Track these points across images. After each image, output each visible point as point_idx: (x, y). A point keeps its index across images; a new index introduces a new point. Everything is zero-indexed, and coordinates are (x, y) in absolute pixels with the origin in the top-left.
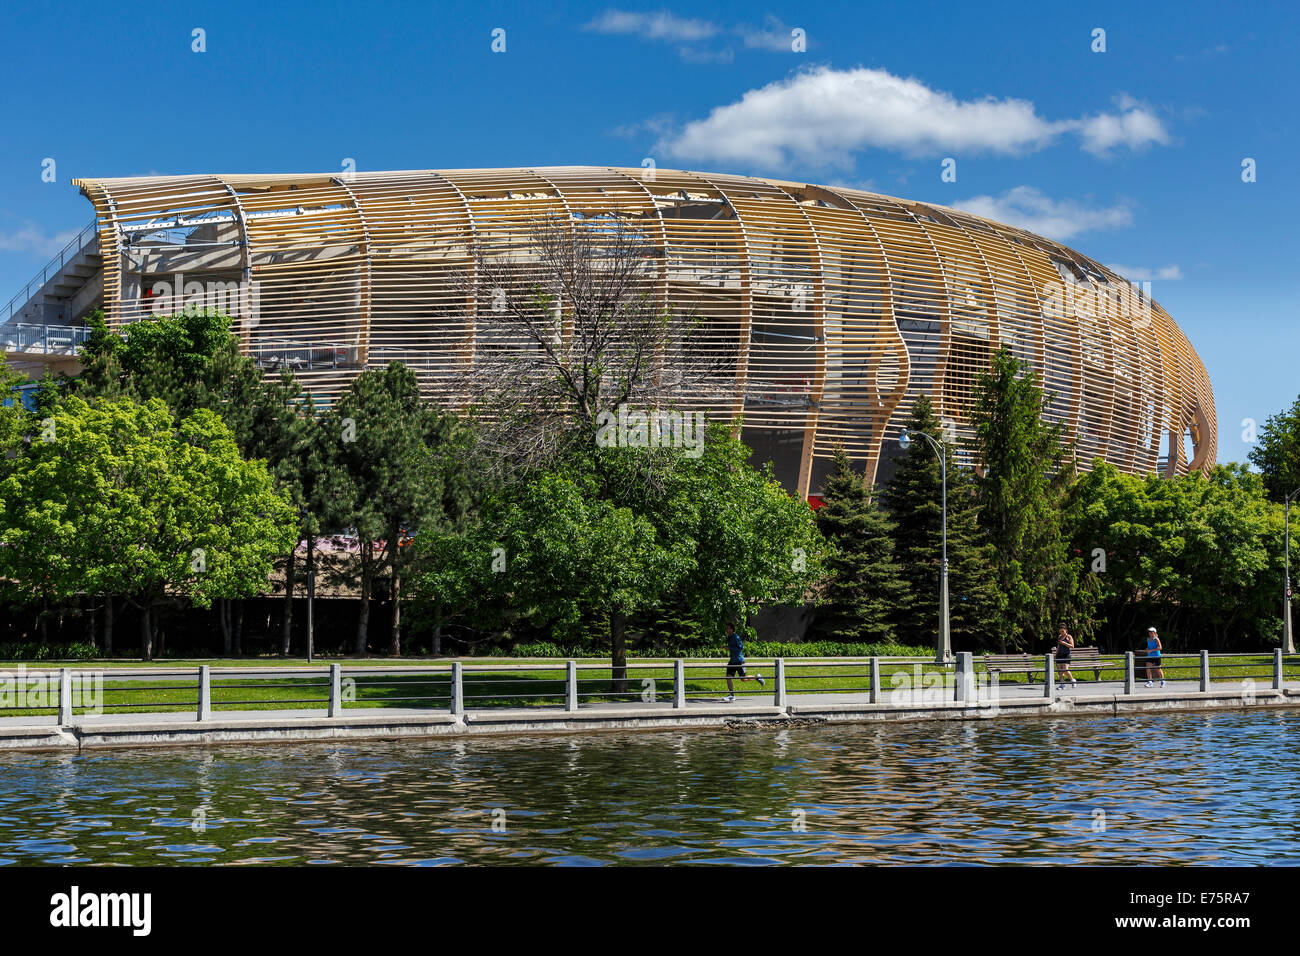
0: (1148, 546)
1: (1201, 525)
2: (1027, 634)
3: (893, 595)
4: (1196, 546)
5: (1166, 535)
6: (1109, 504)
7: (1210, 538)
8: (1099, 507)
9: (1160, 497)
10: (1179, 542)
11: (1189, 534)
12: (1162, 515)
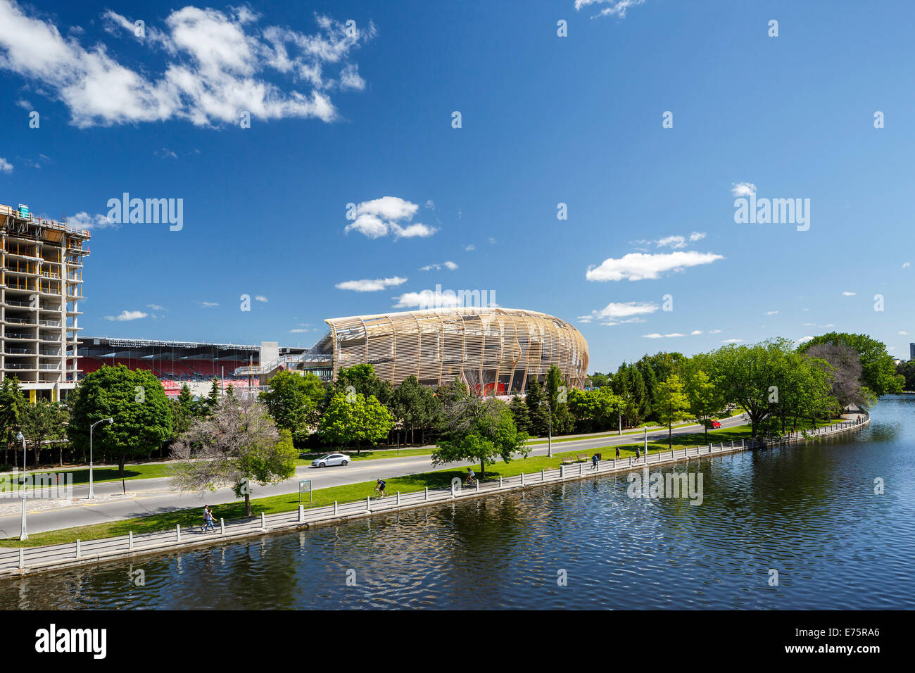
0: (586, 409)
1: (598, 403)
2: (559, 431)
3: (528, 424)
4: (597, 408)
5: (590, 405)
6: (577, 399)
7: (600, 406)
8: (575, 400)
9: (589, 397)
10: (593, 407)
11: (595, 405)
12: (589, 401)
